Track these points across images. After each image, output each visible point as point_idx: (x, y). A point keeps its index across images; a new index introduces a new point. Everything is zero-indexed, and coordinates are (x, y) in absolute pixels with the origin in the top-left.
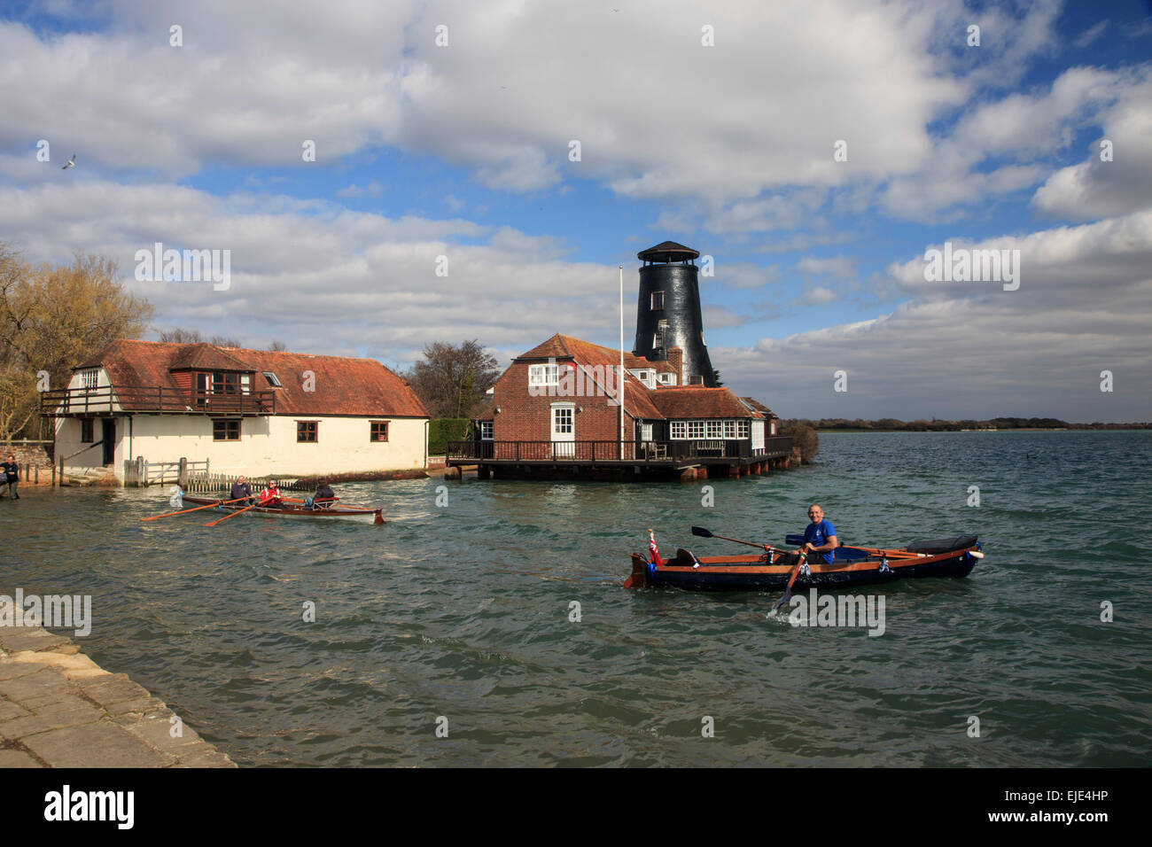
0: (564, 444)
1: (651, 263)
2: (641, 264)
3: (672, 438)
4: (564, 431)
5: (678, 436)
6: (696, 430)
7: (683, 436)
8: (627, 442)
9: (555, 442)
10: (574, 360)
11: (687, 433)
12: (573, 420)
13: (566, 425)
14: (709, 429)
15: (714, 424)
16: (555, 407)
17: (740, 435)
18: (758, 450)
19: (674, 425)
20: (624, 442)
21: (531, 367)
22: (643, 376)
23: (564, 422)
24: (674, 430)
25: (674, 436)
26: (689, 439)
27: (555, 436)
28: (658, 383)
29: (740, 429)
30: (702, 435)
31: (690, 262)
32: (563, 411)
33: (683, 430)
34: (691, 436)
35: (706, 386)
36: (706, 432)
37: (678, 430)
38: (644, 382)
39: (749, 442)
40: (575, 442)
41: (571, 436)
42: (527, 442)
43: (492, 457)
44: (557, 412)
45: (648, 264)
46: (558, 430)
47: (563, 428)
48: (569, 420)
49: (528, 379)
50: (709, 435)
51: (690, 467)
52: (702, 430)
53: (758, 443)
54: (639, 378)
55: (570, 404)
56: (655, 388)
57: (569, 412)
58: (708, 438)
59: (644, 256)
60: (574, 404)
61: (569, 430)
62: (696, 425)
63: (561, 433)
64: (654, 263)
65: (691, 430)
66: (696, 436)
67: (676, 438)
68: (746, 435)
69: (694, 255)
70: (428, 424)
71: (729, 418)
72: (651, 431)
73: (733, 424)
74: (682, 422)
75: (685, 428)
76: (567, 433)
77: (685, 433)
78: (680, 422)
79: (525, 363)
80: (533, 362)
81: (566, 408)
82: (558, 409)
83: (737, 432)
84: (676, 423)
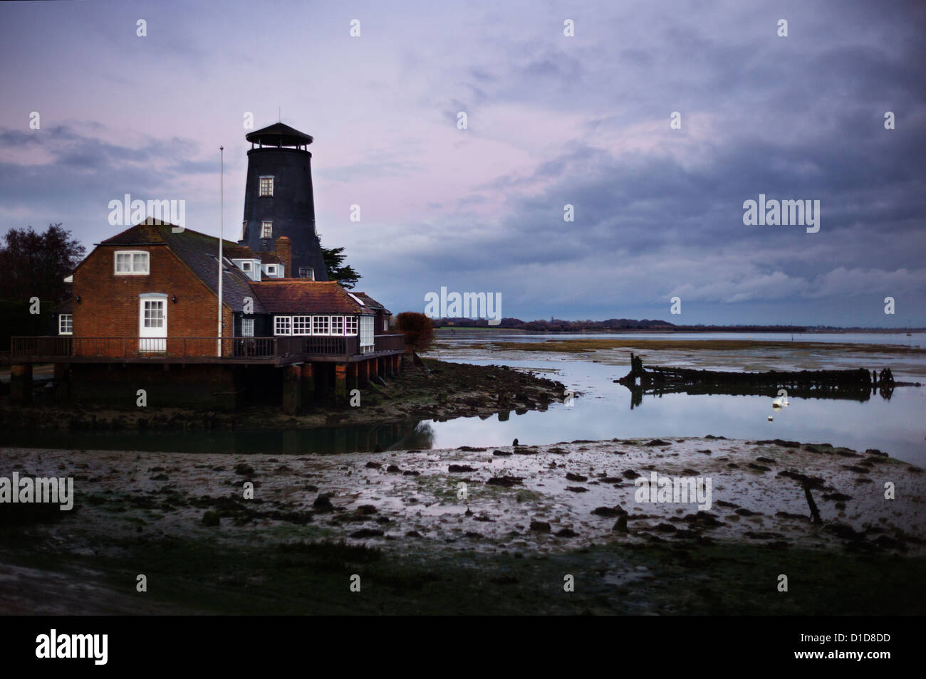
0: (154, 341)
1: (261, 147)
2: (249, 146)
3: (275, 334)
4: (154, 325)
5: (283, 332)
6: (302, 326)
7: (287, 332)
8: (225, 338)
9: (143, 338)
10: (167, 247)
11: (291, 329)
12: (164, 314)
13: (157, 319)
14: (316, 325)
15: (321, 319)
16: (145, 298)
17: (348, 331)
18: (367, 347)
19: (278, 320)
20: (221, 338)
21: (117, 253)
22: (247, 266)
23: (154, 316)
24: (278, 325)
25: (278, 332)
26: (294, 335)
27: (144, 331)
28: (263, 273)
29: (348, 325)
30: (308, 331)
31: (303, 148)
32: (154, 303)
33: (288, 326)
34: (296, 331)
35: (316, 280)
36: (312, 328)
37: (283, 326)
38: (248, 275)
39: (358, 339)
40: (167, 338)
41: (162, 331)
43: (70, 354)
44: (147, 304)
45: (257, 146)
46: (147, 323)
47: (154, 322)
48: (160, 313)
49: (113, 267)
50: (316, 331)
51: (294, 365)
52: (308, 325)
53: (367, 338)
54: (243, 270)
55: (160, 294)
56: (260, 280)
57: (161, 303)
58: (314, 334)
59: (252, 137)
60: (165, 295)
61: (160, 324)
62: (302, 320)
63: (151, 328)
64: (264, 146)
65: (296, 326)
66: (302, 331)
67: (281, 334)
68: (354, 331)
69: (307, 140)
71: (336, 313)
72: (253, 326)
73: (340, 319)
74: (287, 317)
75: (290, 323)
76: (157, 328)
77: (290, 329)
78: (285, 317)
79: (111, 248)
80: (119, 248)
81: (157, 300)
82: (148, 300)
83: (344, 328)
84: (280, 317)
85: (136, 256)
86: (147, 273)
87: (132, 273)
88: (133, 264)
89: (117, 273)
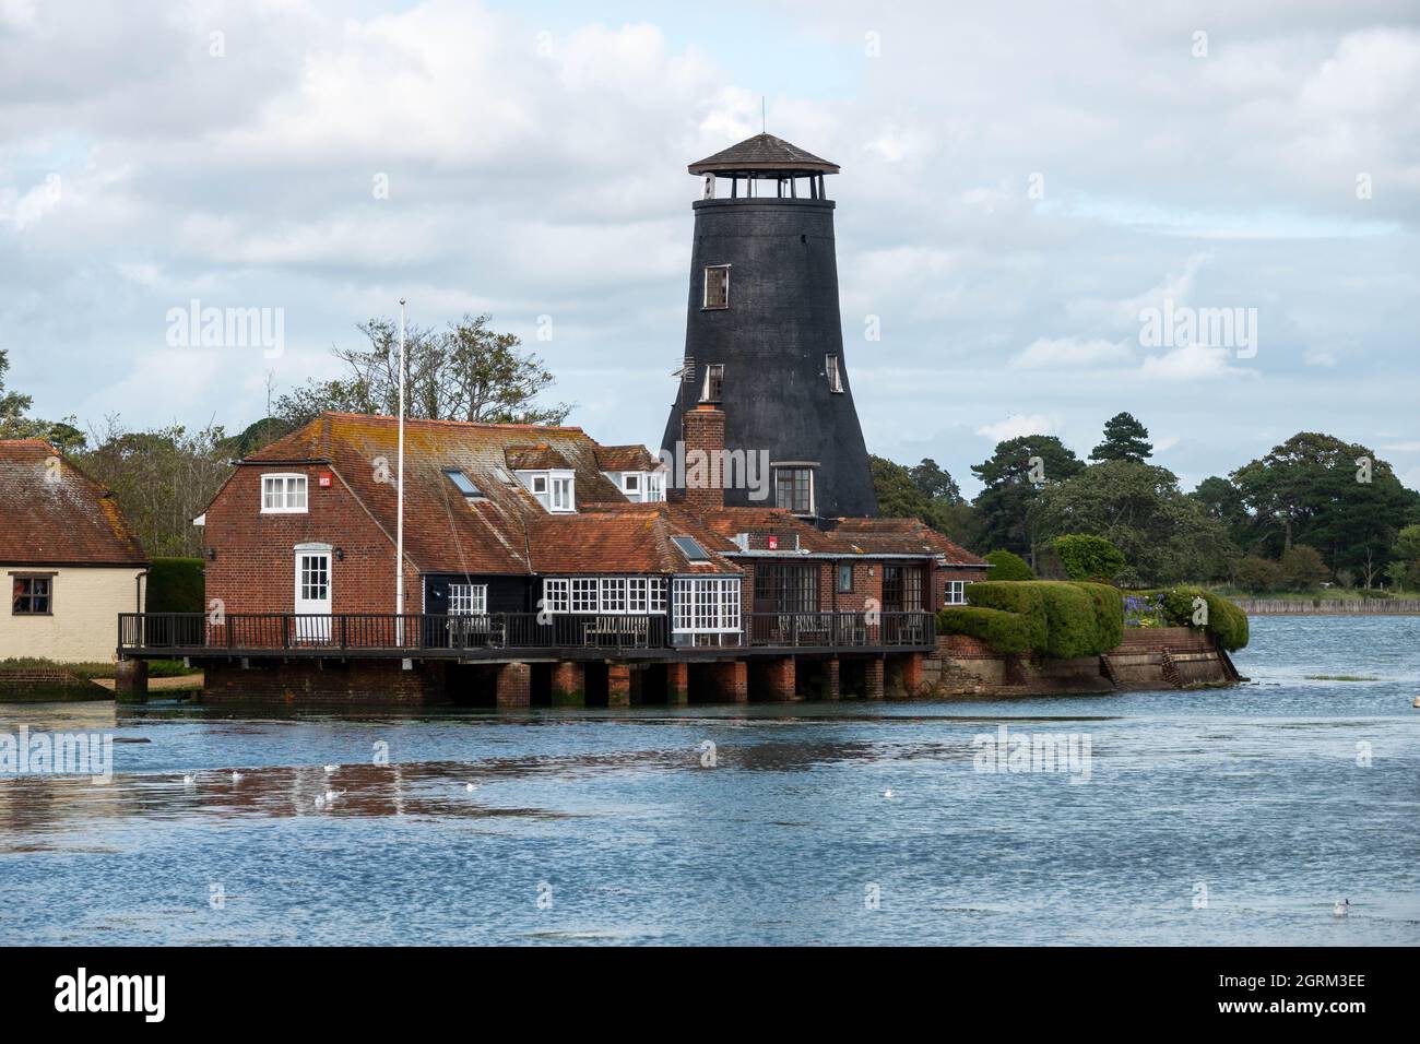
0: (314, 618)
3: (544, 611)
4: (314, 596)
6: (585, 596)
7: (564, 608)
8: (411, 616)
9: (300, 616)
10: (331, 467)
11: (569, 603)
12: (329, 577)
13: (319, 585)
14: (606, 595)
15: (615, 585)
16: (303, 552)
17: (654, 605)
18: (710, 638)
19: (549, 585)
20: (403, 616)
21: (265, 477)
22: (540, 485)
23: (314, 581)
24: (549, 595)
25: (549, 607)
26: (573, 612)
27: (302, 605)
29: (654, 595)
30: (594, 606)
32: (315, 559)
34: (576, 606)
36: (600, 600)
38: (540, 500)
39: (665, 621)
40: (333, 615)
41: (324, 605)
42: (260, 616)
43: (203, 643)
44: (306, 560)
46: (305, 596)
47: (314, 589)
48: (324, 575)
49: (259, 500)
50: (605, 605)
51: (516, 663)
52: (594, 596)
53: (709, 623)
54: (533, 491)
55: (322, 546)
57: (324, 560)
58: (603, 612)
60: (330, 547)
61: (323, 595)
62: (585, 586)
63: (310, 600)
65: (576, 596)
66: (585, 606)
67: (553, 611)
68: (663, 605)
70: (144, 580)
71: (634, 574)
72: (485, 597)
73: (642, 585)
74: (563, 580)
75: (567, 591)
76: (319, 600)
77: (567, 601)
78: (560, 581)
79: (256, 470)
80: (265, 468)
81: (319, 555)
82: (306, 555)
83: (649, 600)
84: (553, 581)
85: (291, 481)
86: (304, 510)
87: (285, 509)
88: (285, 496)
89: (264, 510)
